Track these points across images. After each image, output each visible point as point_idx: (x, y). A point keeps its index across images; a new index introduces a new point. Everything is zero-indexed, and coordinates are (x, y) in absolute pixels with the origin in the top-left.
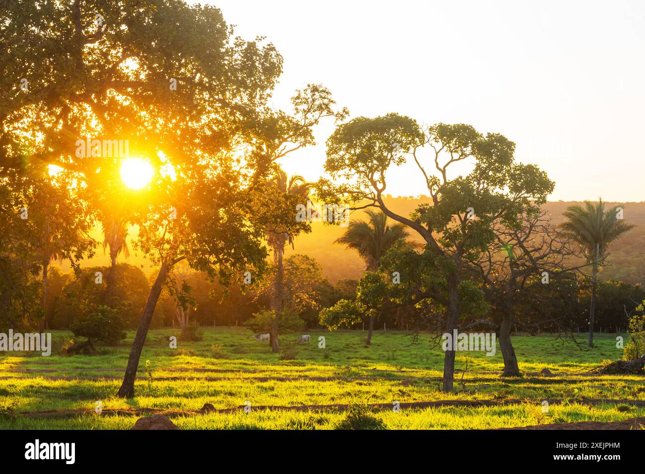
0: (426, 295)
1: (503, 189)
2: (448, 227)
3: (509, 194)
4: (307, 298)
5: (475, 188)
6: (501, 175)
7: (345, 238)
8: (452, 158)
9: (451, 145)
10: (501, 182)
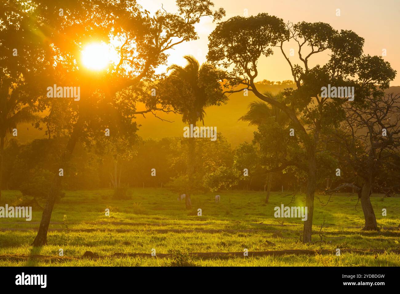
0: (290, 163)
1: (354, 77)
2: (308, 107)
3: (358, 80)
4: (215, 165)
5: (330, 75)
6: (352, 65)
7: (248, 116)
8: (313, 50)
9: (312, 40)
10: (352, 71)
